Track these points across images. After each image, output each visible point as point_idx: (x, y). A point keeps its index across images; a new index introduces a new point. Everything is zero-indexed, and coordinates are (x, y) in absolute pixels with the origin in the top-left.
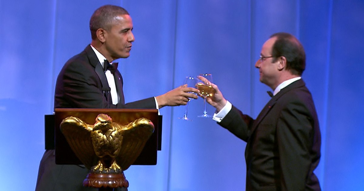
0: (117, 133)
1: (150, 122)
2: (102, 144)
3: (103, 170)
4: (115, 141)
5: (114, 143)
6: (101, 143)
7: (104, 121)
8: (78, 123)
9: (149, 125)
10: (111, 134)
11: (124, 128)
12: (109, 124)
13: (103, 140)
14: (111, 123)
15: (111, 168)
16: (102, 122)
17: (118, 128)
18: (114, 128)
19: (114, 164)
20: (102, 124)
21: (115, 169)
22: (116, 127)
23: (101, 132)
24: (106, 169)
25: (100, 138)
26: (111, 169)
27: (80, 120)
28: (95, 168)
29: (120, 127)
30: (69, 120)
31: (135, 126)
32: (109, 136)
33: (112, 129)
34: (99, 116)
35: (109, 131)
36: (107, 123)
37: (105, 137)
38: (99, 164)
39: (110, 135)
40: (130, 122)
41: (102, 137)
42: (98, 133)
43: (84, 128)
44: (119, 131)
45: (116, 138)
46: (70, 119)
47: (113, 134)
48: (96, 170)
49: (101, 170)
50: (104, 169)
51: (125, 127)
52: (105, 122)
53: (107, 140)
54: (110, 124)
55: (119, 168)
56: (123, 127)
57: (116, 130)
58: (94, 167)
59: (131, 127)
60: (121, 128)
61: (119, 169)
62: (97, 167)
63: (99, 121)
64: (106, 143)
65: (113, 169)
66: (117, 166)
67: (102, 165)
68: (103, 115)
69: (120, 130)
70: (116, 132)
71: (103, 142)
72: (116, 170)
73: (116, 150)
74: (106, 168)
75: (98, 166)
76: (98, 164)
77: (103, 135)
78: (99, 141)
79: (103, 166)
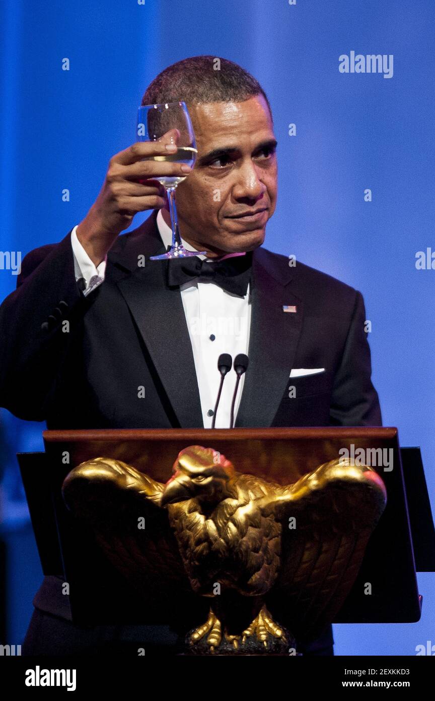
0: (253, 510)
1: (368, 473)
2: (202, 551)
3: (222, 640)
4: (245, 539)
5: (244, 547)
6: (200, 548)
7: (201, 469)
8: (121, 481)
9: (364, 480)
10: (231, 514)
11: (282, 494)
12: (217, 479)
13: (206, 537)
14: (226, 478)
15: (247, 632)
16: (193, 475)
17: (259, 495)
18: (241, 494)
19: (260, 621)
20: (193, 481)
21: (264, 637)
22: (250, 491)
23: (199, 508)
24: (232, 637)
25: (196, 531)
26: (248, 637)
27: (130, 471)
28: (196, 636)
29: (266, 493)
30: (89, 471)
31: (317, 485)
32: (226, 524)
33: (237, 499)
34: (184, 454)
35: (227, 506)
36: (209, 479)
37: (211, 526)
38: (210, 623)
39: (228, 520)
40: (303, 474)
41: (200, 527)
42: (190, 511)
43: (145, 495)
44: (262, 506)
45: (250, 528)
46: (94, 465)
47: (241, 515)
48: (197, 642)
49: (213, 641)
50: (226, 636)
51: (284, 490)
52: (204, 475)
53: (220, 536)
54: (224, 482)
55: (279, 633)
56: (278, 491)
57: (251, 503)
58: (194, 633)
59: (302, 491)
60: (272, 493)
61: (280, 638)
62: (201, 632)
63: (181, 472)
64: (215, 546)
65: (255, 636)
66: (271, 625)
67: (218, 622)
68: (200, 451)
69: (263, 503)
70: (249, 509)
71: (205, 544)
72: (267, 641)
73: (258, 570)
74: (229, 634)
75: (205, 628)
76: (206, 620)
77: (206, 519)
78: (192, 542)
79: (222, 627)
